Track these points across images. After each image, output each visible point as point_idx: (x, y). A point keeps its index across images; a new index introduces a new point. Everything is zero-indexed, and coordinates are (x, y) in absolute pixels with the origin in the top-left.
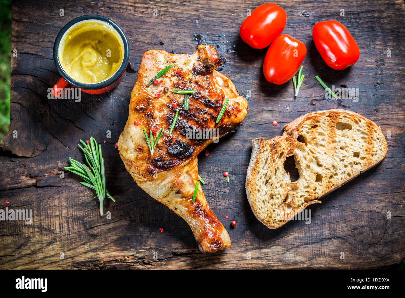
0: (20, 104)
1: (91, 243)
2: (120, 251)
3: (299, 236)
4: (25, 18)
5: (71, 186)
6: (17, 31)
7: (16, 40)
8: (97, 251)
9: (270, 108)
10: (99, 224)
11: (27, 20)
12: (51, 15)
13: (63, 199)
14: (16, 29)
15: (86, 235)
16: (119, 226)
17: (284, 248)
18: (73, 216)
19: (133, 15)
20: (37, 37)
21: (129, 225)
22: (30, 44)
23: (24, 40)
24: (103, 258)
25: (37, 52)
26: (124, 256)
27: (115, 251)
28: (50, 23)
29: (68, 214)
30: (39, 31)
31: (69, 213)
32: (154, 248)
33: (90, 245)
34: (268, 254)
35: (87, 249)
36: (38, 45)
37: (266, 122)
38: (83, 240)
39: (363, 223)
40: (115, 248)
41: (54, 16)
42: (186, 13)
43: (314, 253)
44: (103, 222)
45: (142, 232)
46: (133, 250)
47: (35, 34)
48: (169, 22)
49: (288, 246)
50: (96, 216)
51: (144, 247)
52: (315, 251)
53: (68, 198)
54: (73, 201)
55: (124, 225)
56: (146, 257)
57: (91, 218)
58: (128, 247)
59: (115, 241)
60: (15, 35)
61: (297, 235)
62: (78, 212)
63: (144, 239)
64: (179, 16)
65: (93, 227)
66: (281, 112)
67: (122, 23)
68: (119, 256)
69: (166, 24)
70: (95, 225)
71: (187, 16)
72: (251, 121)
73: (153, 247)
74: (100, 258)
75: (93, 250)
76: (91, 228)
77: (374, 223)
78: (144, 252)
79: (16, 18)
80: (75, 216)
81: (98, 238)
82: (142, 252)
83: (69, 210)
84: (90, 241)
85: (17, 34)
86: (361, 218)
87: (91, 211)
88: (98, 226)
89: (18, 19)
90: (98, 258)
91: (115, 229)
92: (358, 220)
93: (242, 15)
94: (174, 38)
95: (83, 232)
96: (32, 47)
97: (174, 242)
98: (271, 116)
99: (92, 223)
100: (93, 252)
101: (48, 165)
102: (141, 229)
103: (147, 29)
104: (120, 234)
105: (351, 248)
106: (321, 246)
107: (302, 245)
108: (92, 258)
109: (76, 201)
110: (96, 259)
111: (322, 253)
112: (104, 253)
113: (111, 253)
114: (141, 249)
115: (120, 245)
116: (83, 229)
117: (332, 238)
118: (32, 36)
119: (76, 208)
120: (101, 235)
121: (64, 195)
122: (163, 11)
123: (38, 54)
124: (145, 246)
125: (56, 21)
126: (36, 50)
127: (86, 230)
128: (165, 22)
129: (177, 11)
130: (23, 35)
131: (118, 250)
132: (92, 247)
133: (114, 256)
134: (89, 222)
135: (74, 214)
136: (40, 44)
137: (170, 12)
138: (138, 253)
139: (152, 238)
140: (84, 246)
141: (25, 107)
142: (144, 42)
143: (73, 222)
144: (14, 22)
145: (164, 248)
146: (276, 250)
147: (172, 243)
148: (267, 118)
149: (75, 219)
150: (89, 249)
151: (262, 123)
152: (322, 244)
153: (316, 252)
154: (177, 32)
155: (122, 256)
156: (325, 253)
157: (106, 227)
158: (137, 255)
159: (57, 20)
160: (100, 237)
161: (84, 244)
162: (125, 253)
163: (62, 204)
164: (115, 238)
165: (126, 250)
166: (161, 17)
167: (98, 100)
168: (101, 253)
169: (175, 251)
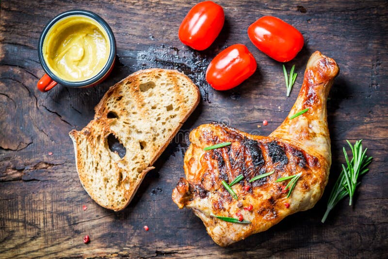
0: (7, 95)
1: (75, 239)
2: (103, 249)
3: (286, 239)
4: (14, 7)
5: (57, 181)
6: (6, 20)
7: (4, 30)
8: (80, 248)
9: (261, 107)
10: (83, 220)
11: (15, 9)
12: (40, 5)
13: (47, 194)
14: (5, 18)
15: (71, 230)
16: (103, 223)
17: (269, 251)
18: (57, 211)
19: (124, 6)
20: (25, 27)
21: (113, 222)
22: (18, 34)
23: (12, 30)
24: (87, 255)
25: (25, 42)
26: (108, 253)
27: (99, 248)
28: (39, 13)
29: (52, 209)
30: (28, 21)
31: (54, 208)
32: (138, 247)
33: (74, 241)
34: (253, 257)
35: (71, 245)
36: (26, 35)
37: (255, 122)
38: (67, 235)
39: (352, 228)
40: (99, 245)
41: (43, 6)
42: (177, 5)
43: (300, 257)
44: (87, 218)
45: (127, 229)
46: (117, 247)
47: (24, 24)
48: (160, 14)
49: (274, 249)
50: (80, 212)
51: (127, 245)
52: (301, 254)
53: (53, 193)
54: (58, 196)
55: (108, 222)
56: (130, 255)
57: (75, 213)
58: (112, 244)
59: (99, 238)
60: (4, 24)
61: (284, 238)
62: (62, 208)
63: (128, 237)
64: (170, 8)
65: (78, 223)
66: (271, 111)
67: (111, 14)
68: (102, 253)
69: (157, 17)
70: (79, 221)
71: (179, 9)
72: (241, 120)
73: (137, 245)
74: (83, 255)
75: (76, 247)
76: (75, 224)
77: (364, 228)
78: (128, 250)
79: (5, 7)
80: (59, 211)
81: (82, 234)
82: (126, 250)
83: (53, 205)
84: (73, 237)
85: (6, 23)
86: (350, 223)
87: (76, 207)
88: (82, 222)
89: (7, 7)
90: (81, 255)
91: (99, 226)
92: (347, 225)
93: (236, 9)
94: (164, 32)
95: (67, 228)
96: (20, 37)
97: (158, 241)
98: (261, 115)
99: (76, 219)
100: (77, 248)
101: (33, 159)
102: (126, 227)
103: (137, 22)
104: (104, 231)
105: (338, 253)
106: (308, 250)
107: (289, 249)
108: (75, 254)
109: (61, 197)
110: (79, 256)
111: (308, 257)
112: (88, 250)
113: (95, 250)
114: (125, 247)
115: (103, 241)
116: (67, 225)
117: (319, 243)
118: (21, 26)
119: (60, 203)
120: (85, 231)
121: (50, 190)
122: (154, 3)
123: (27, 45)
124: (130, 244)
125: (45, 11)
126: (25, 40)
127: (70, 225)
128: (157, 15)
129: (169, 3)
130: (11, 24)
131: (102, 247)
132: (76, 244)
133: (98, 254)
134: (74, 218)
135: (58, 209)
136: (28, 35)
137: (161, 4)
138: (122, 251)
139: (136, 236)
140: (67, 242)
141: (12, 99)
142: (134, 35)
143: (57, 217)
144: (3, 11)
145: (148, 246)
146: (262, 253)
147: (156, 242)
148: (257, 117)
149: (59, 214)
150: (73, 245)
151: (252, 122)
152: (309, 248)
153: (302, 256)
154: (168, 25)
155: (105, 253)
156: (312, 257)
157: (91, 223)
158: (121, 253)
159: (47, 10)
160: (84, 233)
161: (68, 239)
162: (109, 250)
163: (47, 198)
164: (99, 234)
165: (110, 247)
166: (152, 9)
167: (86, 94)
168: (85, 249)
169: (159, 250)
